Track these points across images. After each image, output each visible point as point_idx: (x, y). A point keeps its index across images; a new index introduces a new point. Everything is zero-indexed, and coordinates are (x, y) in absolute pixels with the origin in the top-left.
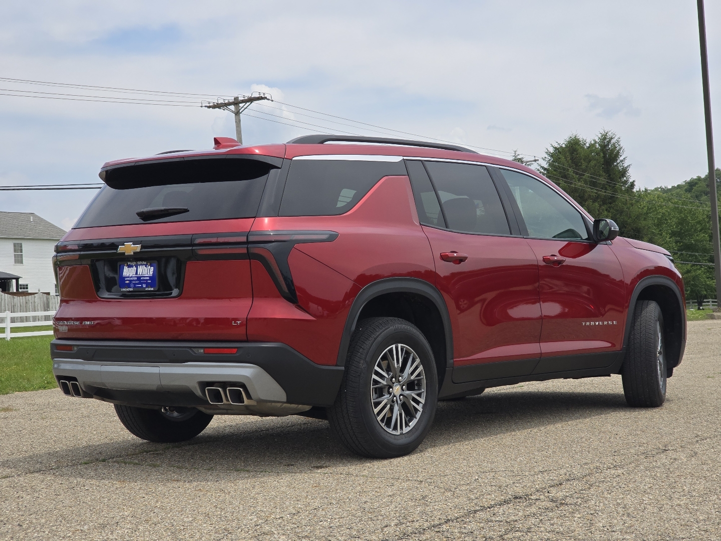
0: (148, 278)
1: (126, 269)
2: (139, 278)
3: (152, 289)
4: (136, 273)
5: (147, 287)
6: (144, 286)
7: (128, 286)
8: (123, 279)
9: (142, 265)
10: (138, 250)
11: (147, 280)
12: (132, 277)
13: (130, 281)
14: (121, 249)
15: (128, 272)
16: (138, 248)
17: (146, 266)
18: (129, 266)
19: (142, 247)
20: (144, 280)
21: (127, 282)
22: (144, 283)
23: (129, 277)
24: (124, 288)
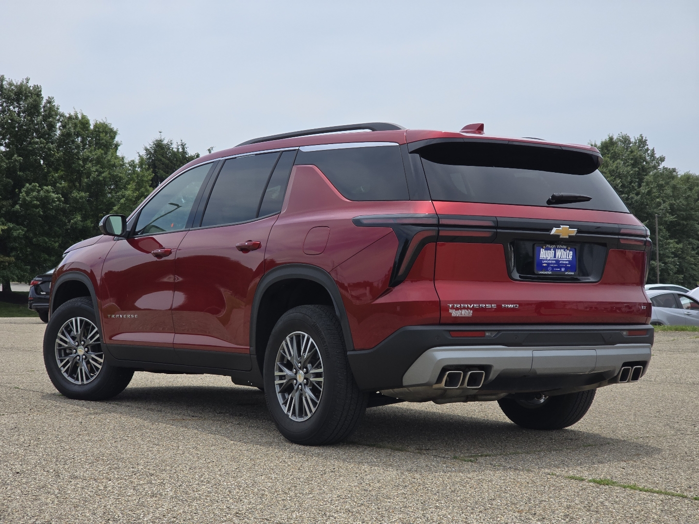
0: (567, 262)
1: (543, 252)
2: (558, 261)
3: (573, 273)
4: (555, 256)
5: (566, 270)
6: (563, 270)
7: (546, 269)
8: (540, 262)
9: (561, 249)
10: (574, 234)
11: (566, 264)
12: (550, 260)
13: (548, 264)
14: (554, 231)
15: (546, 255)
16: (573, 232)
17: (564, 250)
18: (547, 249)
19: (578, 232)
20: (563, 264)
21: (545, 265)
22: (563, 267)
23: (547, 260)
24: (542, 271)
